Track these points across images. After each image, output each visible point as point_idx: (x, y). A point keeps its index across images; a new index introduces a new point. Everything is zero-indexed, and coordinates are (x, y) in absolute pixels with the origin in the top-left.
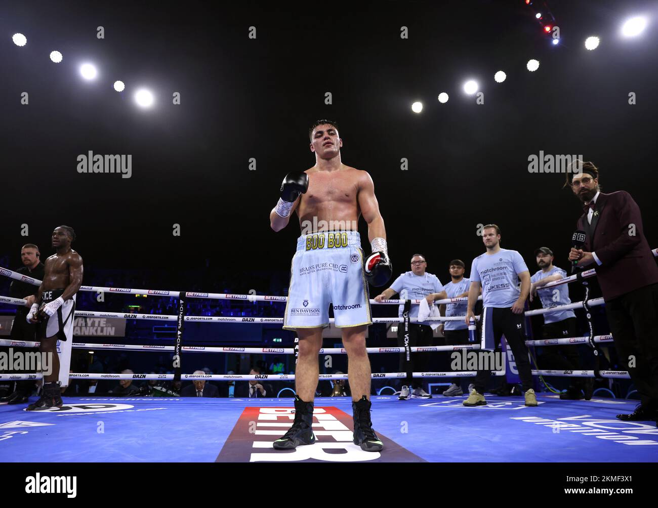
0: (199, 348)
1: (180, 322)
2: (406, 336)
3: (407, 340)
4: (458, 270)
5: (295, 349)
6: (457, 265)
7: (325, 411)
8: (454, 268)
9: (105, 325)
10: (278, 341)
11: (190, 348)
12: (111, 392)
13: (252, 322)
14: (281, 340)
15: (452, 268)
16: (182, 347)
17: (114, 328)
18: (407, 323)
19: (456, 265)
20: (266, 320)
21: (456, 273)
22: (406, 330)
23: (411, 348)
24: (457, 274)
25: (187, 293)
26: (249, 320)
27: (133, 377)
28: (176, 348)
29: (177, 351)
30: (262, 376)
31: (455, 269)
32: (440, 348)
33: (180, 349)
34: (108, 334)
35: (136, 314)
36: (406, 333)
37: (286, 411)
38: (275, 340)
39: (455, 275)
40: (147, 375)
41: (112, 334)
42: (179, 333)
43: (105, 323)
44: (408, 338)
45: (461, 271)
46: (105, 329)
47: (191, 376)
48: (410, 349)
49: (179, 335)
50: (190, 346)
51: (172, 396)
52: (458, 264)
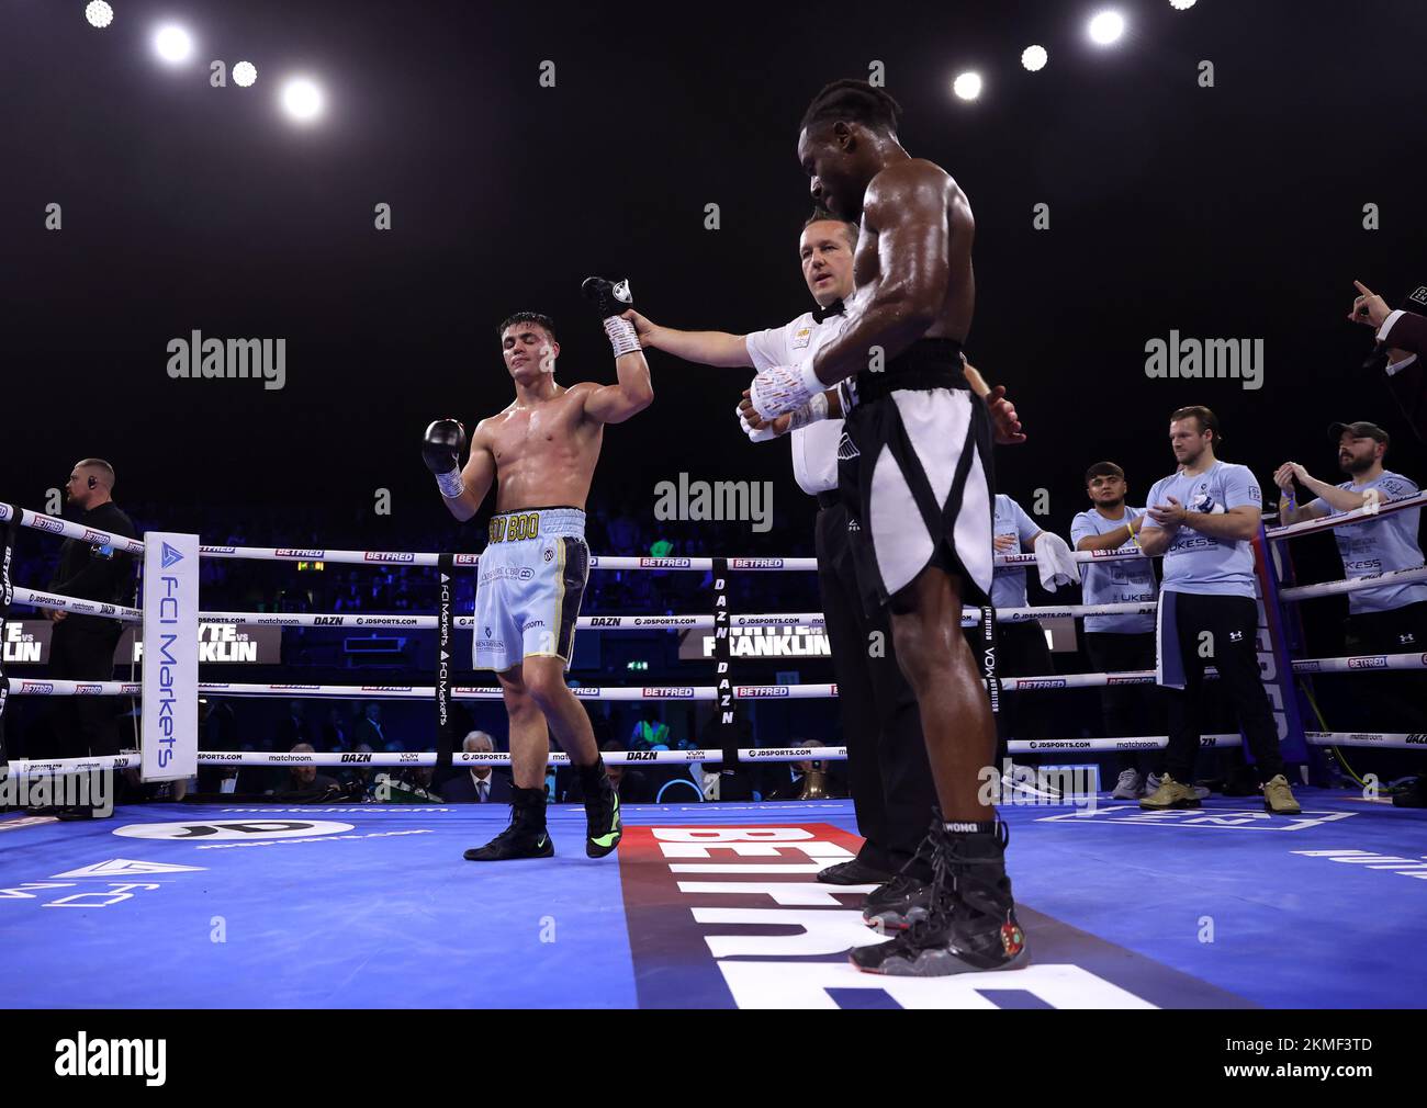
0: (492, 689)
1: (444, 630)
2: (987, 652)
3: (990, 662)
4: (1112, 487)
5: (721, 687)
6: (1106, 475)
7: (812, 836)
8: (1099, 483)
9: (234, 638)
10: (639, 666)
11: (471, 692)
12: (270, 792)
13: (615, 627)
14: (645, 666)
15: (1094, 485)
16: (453, 690)
17: (254, 644)
18: (988, 622)
19: (1101, 474)
20: (647, 622)
21: (1108, 494)
22: (989, 638)
23: (1002, 680)
24: (1113, 497)
25: (455, 556)
26: (607, 621)
27: (343, 761)
28: (437, 692)
29: (442, 698)
30: (643, 754)
31: (1104, 486)
32: (1073, 680)
33: (447, 694)
34: (242, 659)
35: (340, 616)
36: (988, 644)
37: (718, 835)
38: (631, 665)
39: (1105, 499)
40: (373, 754)
41: (252, 657)
42: (444, 655)
43: (234, 632)
44: (992, 657)
45: (1119, 488)
46: (234, 646)
47: (476, 757)
48: (999, 683)
49: (444, 661)
50: (471, 686)
51: (426, 802)
52: (1107, 471)
